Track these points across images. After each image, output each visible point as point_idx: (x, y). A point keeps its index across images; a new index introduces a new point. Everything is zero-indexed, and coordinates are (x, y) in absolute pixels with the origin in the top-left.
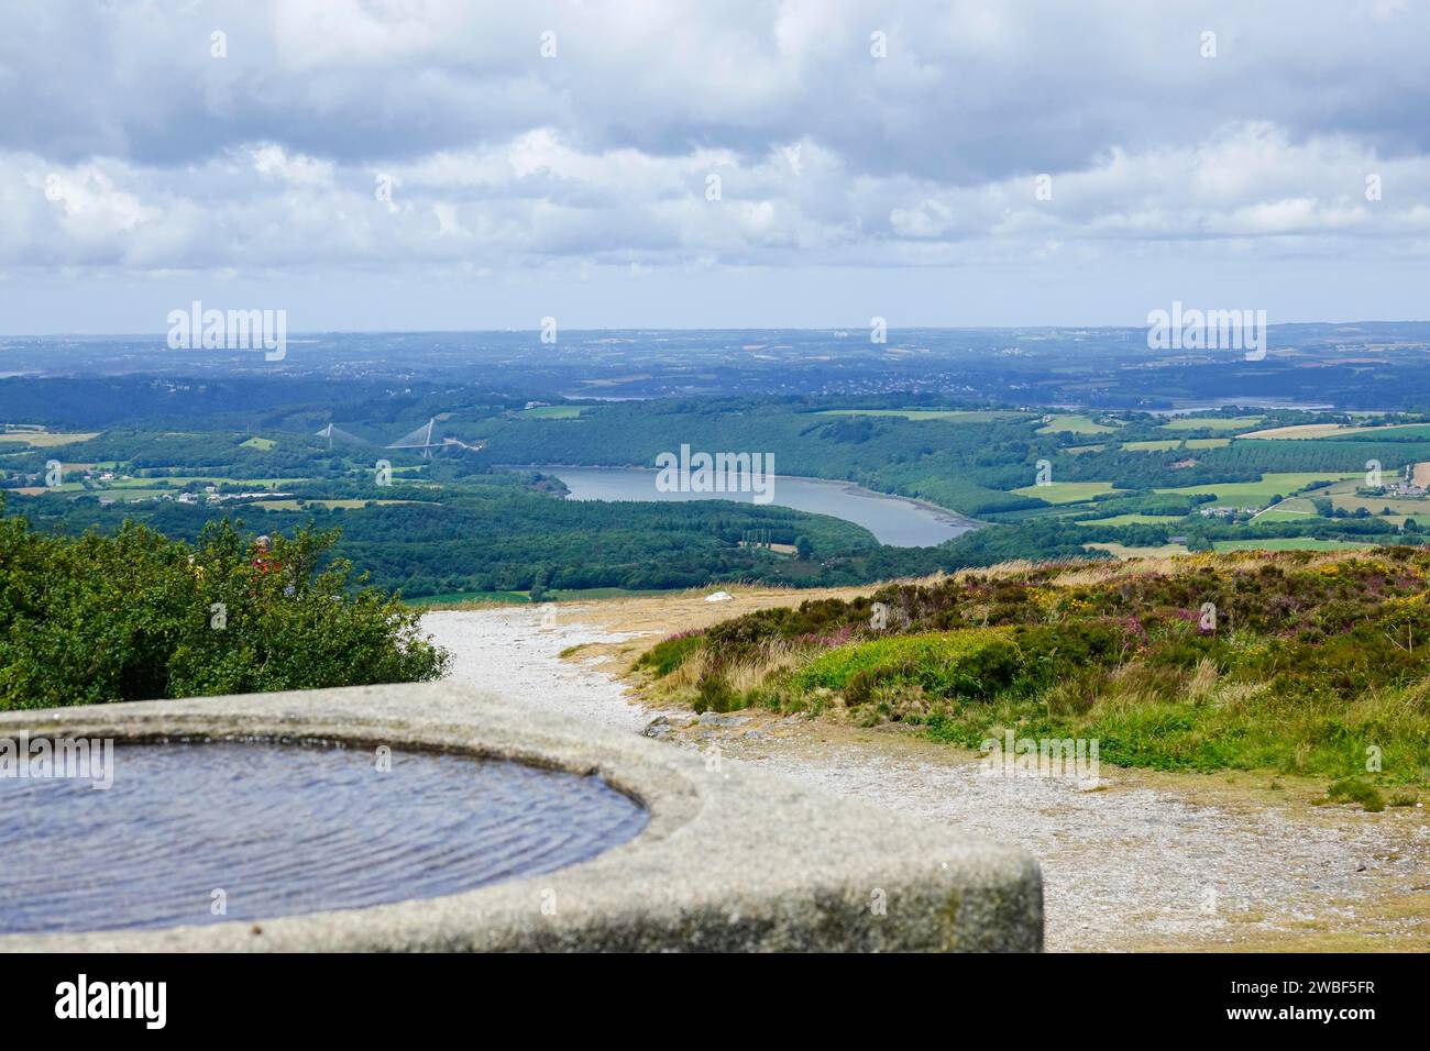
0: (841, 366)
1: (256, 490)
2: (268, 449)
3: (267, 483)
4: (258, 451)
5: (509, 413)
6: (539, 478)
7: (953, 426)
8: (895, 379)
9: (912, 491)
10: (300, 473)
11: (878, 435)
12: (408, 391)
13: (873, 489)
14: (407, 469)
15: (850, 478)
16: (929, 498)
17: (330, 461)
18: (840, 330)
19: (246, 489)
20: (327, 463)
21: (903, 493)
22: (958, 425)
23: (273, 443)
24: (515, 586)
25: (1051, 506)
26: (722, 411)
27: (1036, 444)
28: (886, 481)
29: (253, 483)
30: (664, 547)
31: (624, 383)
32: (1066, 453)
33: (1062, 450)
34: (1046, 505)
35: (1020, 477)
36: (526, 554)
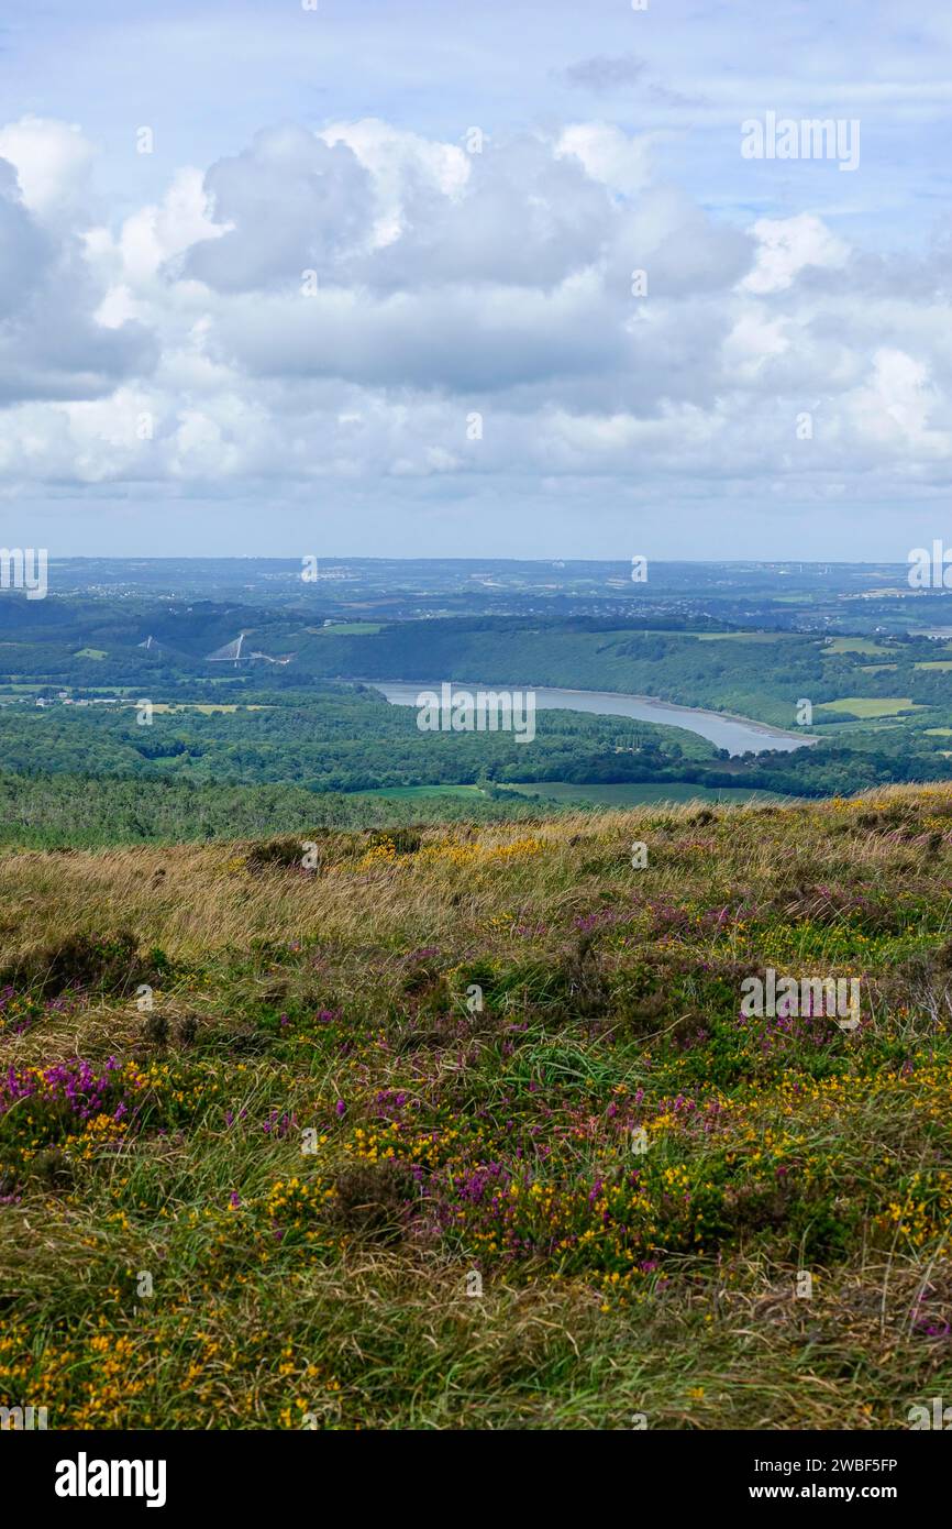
0: (574, 593)
1: (106, 696)
2: (101, 659)
3: (117, 690)
4: (92, 661)
5: (308, 629)
6: (361, 689)
7: (741, 645)
8: (637, 605)
9: (718, 706)
10: (135, 682)
11: (672, 652)
12: (190, 609)
13: (676, 703)
14: (233, 679)
15: (649, 692)
16: (736, 712)
17: (160, 671)
18: (558, 561)
19: (97, 695)
20: (158, 673)
21: (708, 707)
22: (746, 645)
23: (106, 654)
24: (457, 780)
25: (859, 719)
26: (517, 629)
27: (830, 663)
28: (690, 696)
29: (101, 690)
30: (556, 749)
31: (380, 606)
32: (860, 671)
33: (856, 669)
34: (855, 719)
35: (822, 693)
36: (432, 753)
